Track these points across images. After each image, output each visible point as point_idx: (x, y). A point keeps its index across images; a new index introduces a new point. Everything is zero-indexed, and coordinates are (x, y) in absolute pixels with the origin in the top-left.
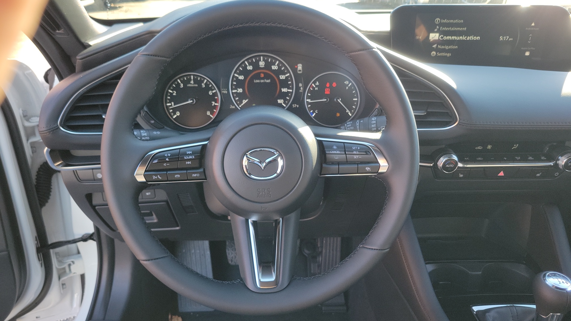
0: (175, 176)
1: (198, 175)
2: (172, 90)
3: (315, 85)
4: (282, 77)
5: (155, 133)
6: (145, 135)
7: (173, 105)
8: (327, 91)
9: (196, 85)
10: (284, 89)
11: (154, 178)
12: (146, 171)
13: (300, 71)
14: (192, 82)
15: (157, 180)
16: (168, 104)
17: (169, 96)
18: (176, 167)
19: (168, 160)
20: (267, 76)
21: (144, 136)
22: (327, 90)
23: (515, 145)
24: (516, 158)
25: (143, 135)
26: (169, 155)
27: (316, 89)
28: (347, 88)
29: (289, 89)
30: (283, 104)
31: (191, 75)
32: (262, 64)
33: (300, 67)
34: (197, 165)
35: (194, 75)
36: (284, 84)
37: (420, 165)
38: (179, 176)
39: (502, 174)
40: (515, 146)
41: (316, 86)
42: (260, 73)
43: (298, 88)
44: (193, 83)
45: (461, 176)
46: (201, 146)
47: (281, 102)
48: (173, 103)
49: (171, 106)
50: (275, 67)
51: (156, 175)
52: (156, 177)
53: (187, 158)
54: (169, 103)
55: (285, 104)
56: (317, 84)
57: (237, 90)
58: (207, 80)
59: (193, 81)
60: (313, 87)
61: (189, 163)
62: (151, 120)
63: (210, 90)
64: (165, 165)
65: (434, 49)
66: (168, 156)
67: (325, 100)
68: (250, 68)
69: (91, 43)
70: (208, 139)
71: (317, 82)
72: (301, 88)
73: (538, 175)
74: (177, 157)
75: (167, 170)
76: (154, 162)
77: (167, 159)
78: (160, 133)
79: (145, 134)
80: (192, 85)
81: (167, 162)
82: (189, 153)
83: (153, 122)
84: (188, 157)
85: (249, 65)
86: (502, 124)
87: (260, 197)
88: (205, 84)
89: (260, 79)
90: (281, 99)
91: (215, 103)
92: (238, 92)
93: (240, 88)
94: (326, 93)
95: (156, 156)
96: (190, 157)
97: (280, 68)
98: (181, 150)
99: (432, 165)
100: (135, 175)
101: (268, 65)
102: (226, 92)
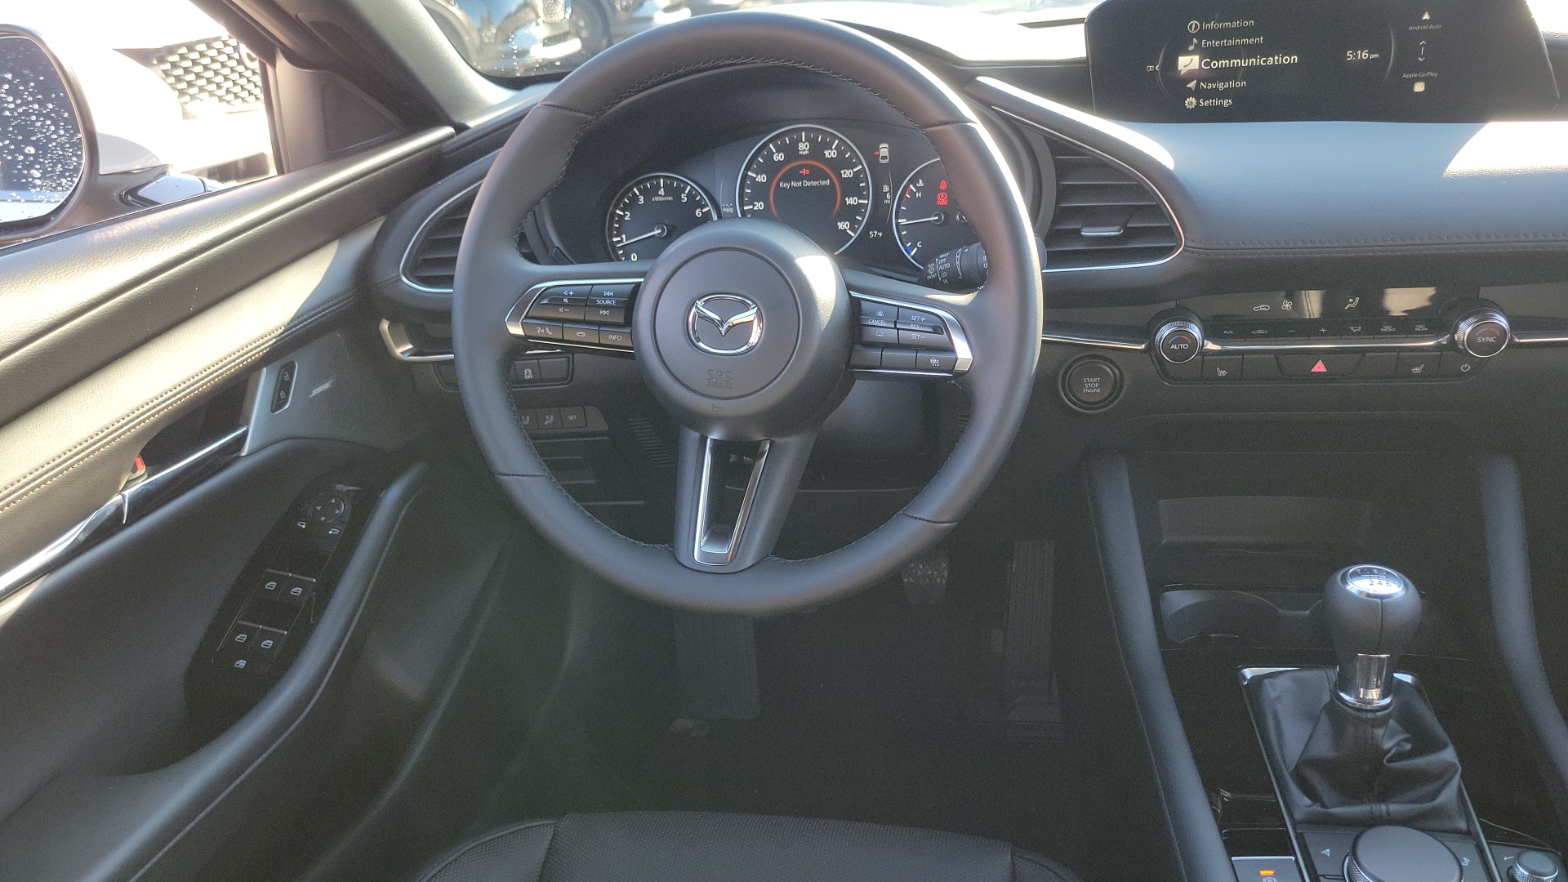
0: (578, 334)
1: (625, 339)
2: (621, 210)
3: (915, 187)
4: (847, 174)
7: (624, 240)
8: (942, 200)
9: (671, 198)
10: (851, 198)
11: (539, 331)
12: (526, 318)
13: (884, 158)
14: (662, 192)
16: (615, 239)
17: (617, 222)
18: (580, 318)
19: (567, 302)
20: (816, 174)
22: (942, 196)
23: (1351, 300)
24: (1352, 328)
26: (571, 293)
27: (916, 194)
29: (861, 199)
30: (848, 232)
31: (659, 177)
32: (804, 147)
33: (884, 150)
34: (621, 320)
35: (664, 177)
36: (852, 187)
39: (1319, 367)
40: (1352, 303)
41: (918, 189)
42: (801, 167)
43: (879, 196)
44: (663, 194)
45: (1223, 373)
46: (631, 285)
47: (845, 226)
48: (624, 236)
49: (621, 241)
50: (830, 154)
51: (542, 326)
52: (543, 331)
53: (601, 302)
54: (616, 236)
55: (852, 231)
56: (921, 184)
57: (754, 205)
58: (691, 186)
59: (662, 189)
60: (912, 193)
61: (605, 312)
63: (698, 208)
64: (561, 309)
65: (1190, 93)
66: (569, 295)
67: (936, 218)
68: (779, 157)
69: (472, 123)
70: (642, 275)
71: (920, 180)
72: (888, 196)
73: (1417, 370)
74: (585, 300)
75: (563, 320)
76: (542, 303)
77: (566, 300)
80: (663, 199)
81: (565, 305)
82: (608, 294)
84: (604, 302)
85: (778, 150)
86: (1280, 246)
88: (688, 195)
89: (801, 178)
90: (845, 221)
92: (755, 208)
93: (758, 201)
94: (937, 202)
95: (547, 292)
96: (608, 302)
97: (841, 153)
98: (594, 287)
99: (1143, 346)
100: (506, 322)
101: (817, 150)
102: (731, 210)
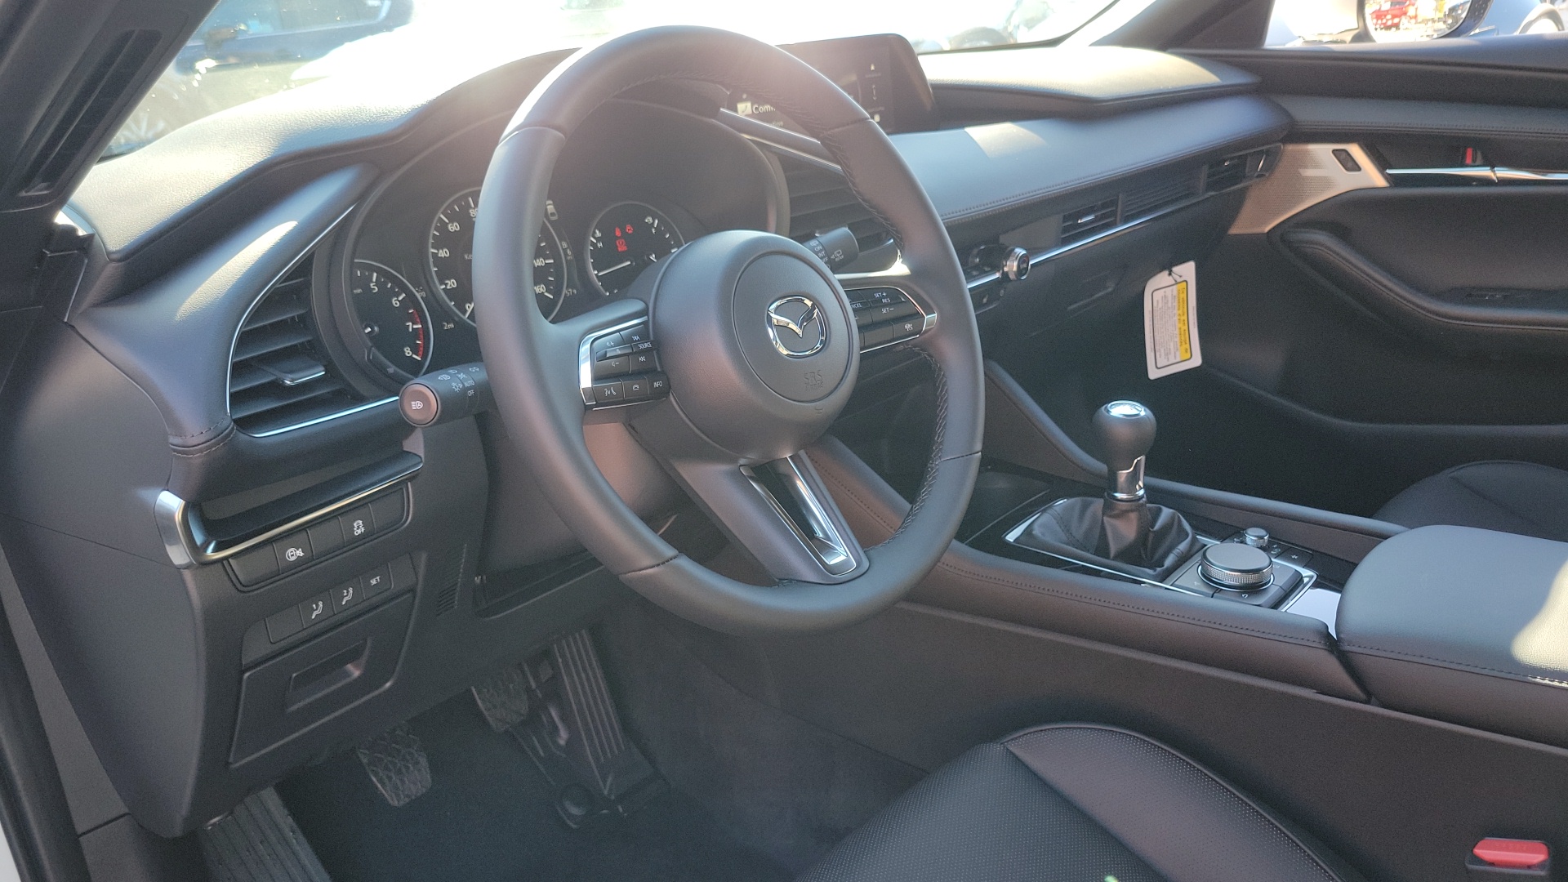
3: (594, 237)
8: (621, 246)
9: (359, 290)
10: (538, 260)
13: (552, 214)
22: (621, 242)
27: (600, 245)
28: (653, 231)
30: (546, 294)
37: (970, 289)
41: (598, 240)
47: (542, 290)
55: (549, 293)
56: (598, 234)
57: (446, 284)
60: (592, 244)
64: (613, 364)
67: (629, 263)
68: (454, 227)
71: (597, 232)
72: (569, 252)
85: (451, 221)
88: (377, 283)
90: (540, 284)
91: (413, 324)
92: (448, 287)
93: (450, 280)
94: (620, 249)
95: (593, 346)
99: (995, 277)
102: (423, 294)
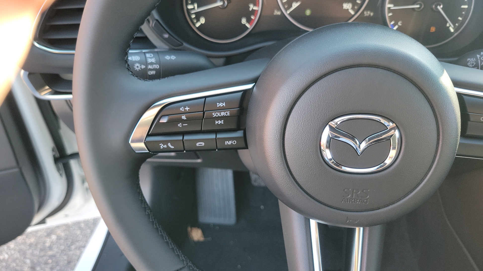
0: (197, 144)
1: (234, 142)
5: (168, 58)
6: (153, 62)
7: (196, 7)
11: (161, 147)
12: (148, 135)
15: (168, 150)
16: (190, 7)
18: (199, 129)
19: (185, 118)
21: (152, 64)
25: (150, 61)
26: (187, 108)
30: (350, 11)
34: (233, 126)
38: (203, 144)
46: (241, 93)
47: (348, 7)
49: (194, 9)
51: (165, 142)
52: (165, 146)
53: (217, 114)
54: (190, 4)
55: (353, 11)
61: (220, 122)
62: (165, 33)
64: (180, 125)
66: (185, 111)
70: (252, 80)
74: (201, 112)
75: (183, 134)
76: (161, 121)
78: (175, 58)
79: (153, 60)
81: (183, 121)
82: (221, 105)
83: (166, 36)
84: (219, 114)
87: (346, 201)
90: (348, 3)
91: (254, 6)
96: (223, 114)
98: (207, 99)
100: (130, 142)
